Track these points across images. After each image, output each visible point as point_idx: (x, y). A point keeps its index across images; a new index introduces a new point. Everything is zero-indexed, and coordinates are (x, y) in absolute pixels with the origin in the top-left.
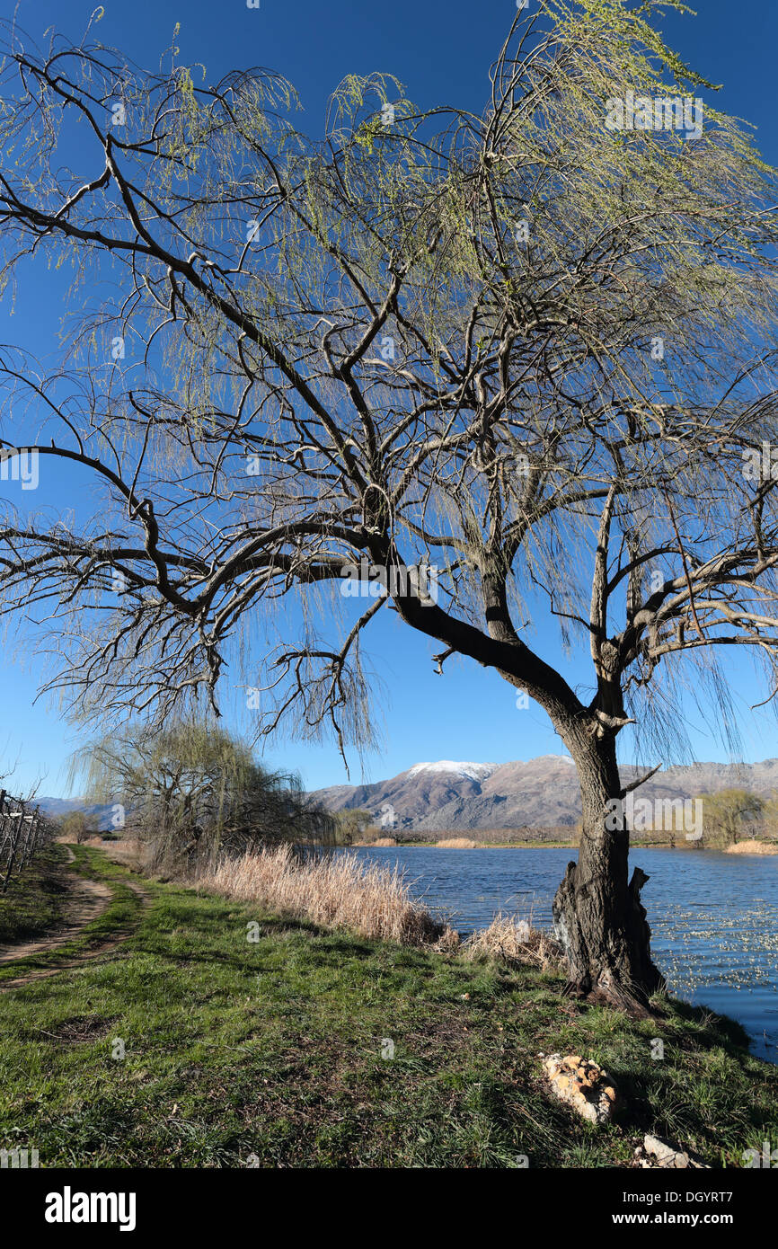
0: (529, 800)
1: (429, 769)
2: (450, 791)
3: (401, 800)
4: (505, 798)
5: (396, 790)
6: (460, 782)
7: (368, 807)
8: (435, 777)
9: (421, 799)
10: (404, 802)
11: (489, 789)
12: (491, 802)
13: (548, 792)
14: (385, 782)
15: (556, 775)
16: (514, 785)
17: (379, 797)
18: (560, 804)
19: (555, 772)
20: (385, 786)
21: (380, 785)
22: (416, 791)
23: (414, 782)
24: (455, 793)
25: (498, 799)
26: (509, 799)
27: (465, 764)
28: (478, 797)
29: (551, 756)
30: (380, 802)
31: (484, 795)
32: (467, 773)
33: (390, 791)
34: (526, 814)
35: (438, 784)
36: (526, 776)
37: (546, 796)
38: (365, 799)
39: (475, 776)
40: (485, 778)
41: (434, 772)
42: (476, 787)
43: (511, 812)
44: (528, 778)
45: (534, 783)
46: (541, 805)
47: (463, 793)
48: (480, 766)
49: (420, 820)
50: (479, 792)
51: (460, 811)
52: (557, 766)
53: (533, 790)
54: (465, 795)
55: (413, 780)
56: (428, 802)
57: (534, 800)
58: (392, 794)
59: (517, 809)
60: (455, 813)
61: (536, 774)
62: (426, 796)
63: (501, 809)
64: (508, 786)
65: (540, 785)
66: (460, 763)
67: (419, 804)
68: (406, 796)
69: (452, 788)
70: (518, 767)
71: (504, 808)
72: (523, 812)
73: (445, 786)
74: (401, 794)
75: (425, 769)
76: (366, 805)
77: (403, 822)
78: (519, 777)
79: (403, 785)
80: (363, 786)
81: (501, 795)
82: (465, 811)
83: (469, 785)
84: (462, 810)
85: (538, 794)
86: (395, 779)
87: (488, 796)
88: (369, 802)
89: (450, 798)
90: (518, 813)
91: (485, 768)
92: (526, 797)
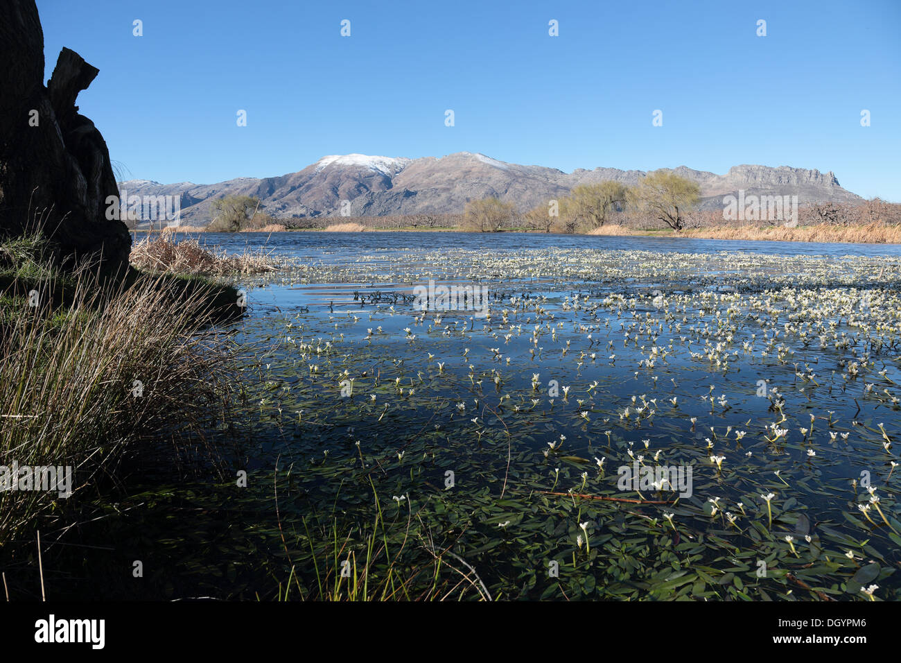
0: (439, 195)
1: (339, 162)
2: (361, 185)
3: (309, 193)
4: (415, 193)
5: (303, 184)
6: (372, 176)
7: (275, 200)
8: (344, 171)
9: (330, 193)
10: (312, 195)
11: (400, 184)
12: (401, 197)
13: (458, 189)
14: (291, 175)
15: (467, 172)
16: (425, 181)
17: (285, 190)
18: (468, 200)
19: (467, 170)
20: (292, 179)
21: (286, 178)
22: (325, 184)
23: (323, 175)
24: (365, 187)
25: (408, 194)
26: (419, 194)
27: (377, 158)
28: (388, 191)
29: (465, 153)
30: (286, 195)
31: (394, 190)
32: (379, 167)
33: (297, 185)
34: (435, 209)
35: (348, 177)
36: (438, 172)
37: (455, 192)
38: (271, 192)
39: (386, 171)
40: (397, 173)
41: (343, 165)
42: (387, 181)
43: (421, 206)
44: (440, 174)
45: (446, 179)
46: (450, 200)
47: (374, 187)
48: (393, 160)
49: (329, 213)
50: (390, 186)
51: (369, 204)
52: (469, 164)
53: (443, 186)
54: (375, 189)
55: (323, 173)
56: (338, 195)
57: (444, 195)
58: (300, 186)
59: (426, 204)
60: (365, 206)
61: (447, 170)
62: (335, 190)
63: (410, 204)
64: (419, 182)
65: (451, 182)
66: (371, 157)
67: (328, 197)
68: (314, 189)
69: (362, 183)
70: (430, 163)
71: (414, 202)
72: (432, 206)
73: (355, 180)
74: (309, 188)
75: (334, 163)
76: (271, 198)
77: (312, 215)
78: (430, 173)
79: (311, 178)
80: (268, 179)
81: (412, 190)
82: (375, 204)
83: (380, 179)
84: (372, 204)
85: (448, 189)
86: (302, 171)
87: (399, 191)
88: (275, 195)
89: (360, 192)
90: (428, 207)
91: (397, 162)
92: (436, 193)
